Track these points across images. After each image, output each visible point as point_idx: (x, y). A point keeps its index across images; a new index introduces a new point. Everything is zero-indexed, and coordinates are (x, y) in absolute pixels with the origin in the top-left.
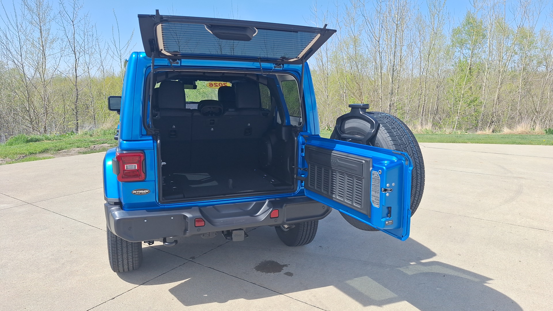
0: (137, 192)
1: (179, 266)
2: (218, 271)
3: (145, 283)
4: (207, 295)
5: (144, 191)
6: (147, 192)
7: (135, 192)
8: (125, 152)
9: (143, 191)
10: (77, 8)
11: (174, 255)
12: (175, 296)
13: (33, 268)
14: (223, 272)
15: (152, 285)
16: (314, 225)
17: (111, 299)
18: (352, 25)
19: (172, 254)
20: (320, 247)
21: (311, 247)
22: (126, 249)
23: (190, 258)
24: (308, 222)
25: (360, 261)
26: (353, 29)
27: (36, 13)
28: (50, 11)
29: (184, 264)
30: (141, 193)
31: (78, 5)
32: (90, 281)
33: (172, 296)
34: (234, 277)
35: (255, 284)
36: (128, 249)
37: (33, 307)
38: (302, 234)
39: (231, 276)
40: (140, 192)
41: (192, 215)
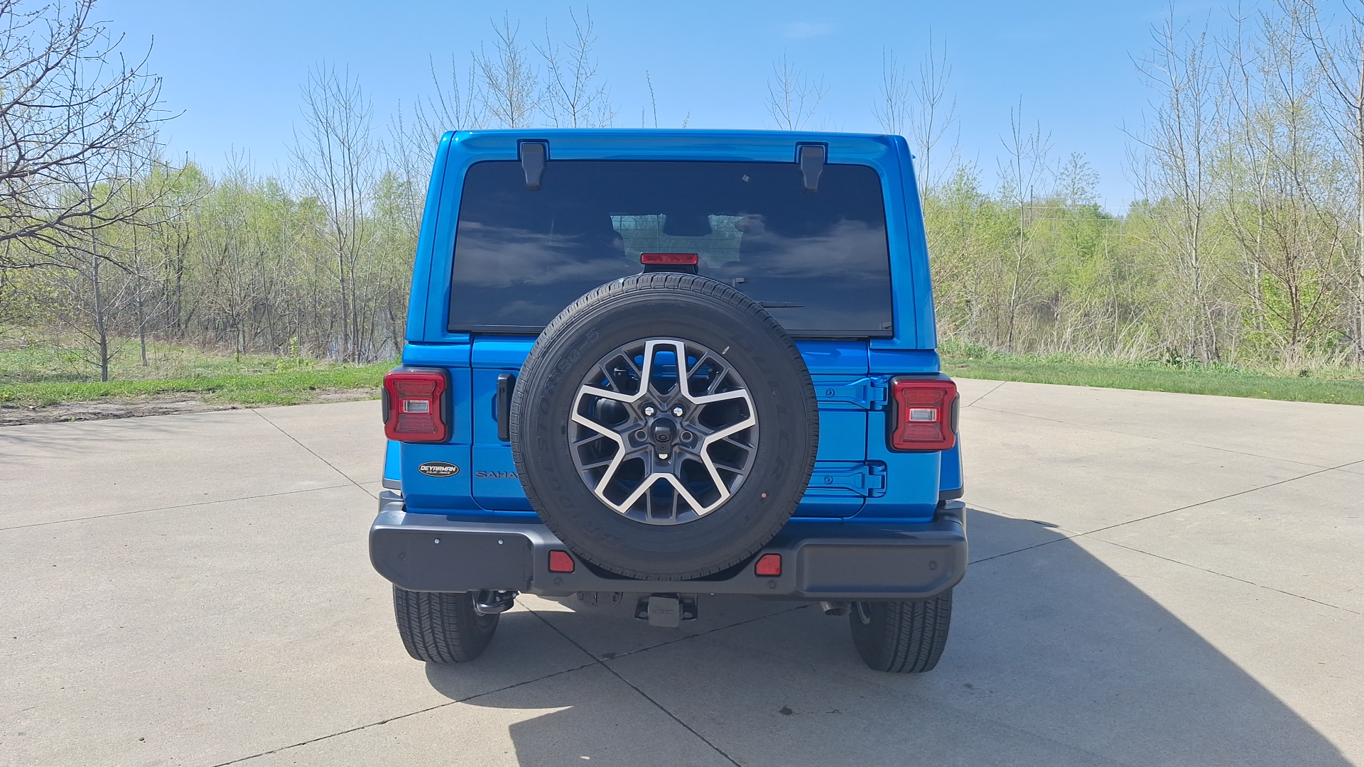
0: (429, 468)
1: (569, 671)
2: (652, 701)
3: (469, 698)
4: (587, 758)
5: (446, 469)
6: (452, 472)
7: (426, 468)
8: (412, 370)
9: (443, 468)
10: (584, 76)
11: (571, 641)
12: (516, 744)
13: (277, 623)
14: (662, 708)
15: (482, 705)
16: (935, 620)
17: (379, 724)
18: (1284, 70)
19: (568, 638)
20: (969, 686)
21: (937, 681)
22: (427, 605)
23: (604, 656)
24: (914, 605)
25: (1075, 748)
26: (1287, 80)
27: (505, 91)
28: (534, 86)
29: (582, 667)
30: (438, 472)
31: (587, 70)
32: (363, 670)
33: (509, 744)
34: (682, 726)
35: (726, 756)
36: (432, 607)
37: (224, 708)
38: (898, 639)
39: (674, 721)
40: (438, 468)
41: (544, 539)
